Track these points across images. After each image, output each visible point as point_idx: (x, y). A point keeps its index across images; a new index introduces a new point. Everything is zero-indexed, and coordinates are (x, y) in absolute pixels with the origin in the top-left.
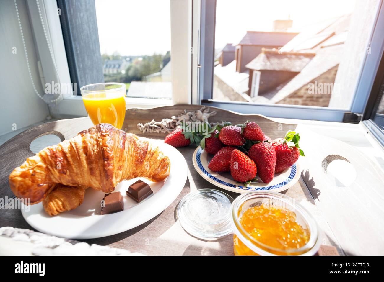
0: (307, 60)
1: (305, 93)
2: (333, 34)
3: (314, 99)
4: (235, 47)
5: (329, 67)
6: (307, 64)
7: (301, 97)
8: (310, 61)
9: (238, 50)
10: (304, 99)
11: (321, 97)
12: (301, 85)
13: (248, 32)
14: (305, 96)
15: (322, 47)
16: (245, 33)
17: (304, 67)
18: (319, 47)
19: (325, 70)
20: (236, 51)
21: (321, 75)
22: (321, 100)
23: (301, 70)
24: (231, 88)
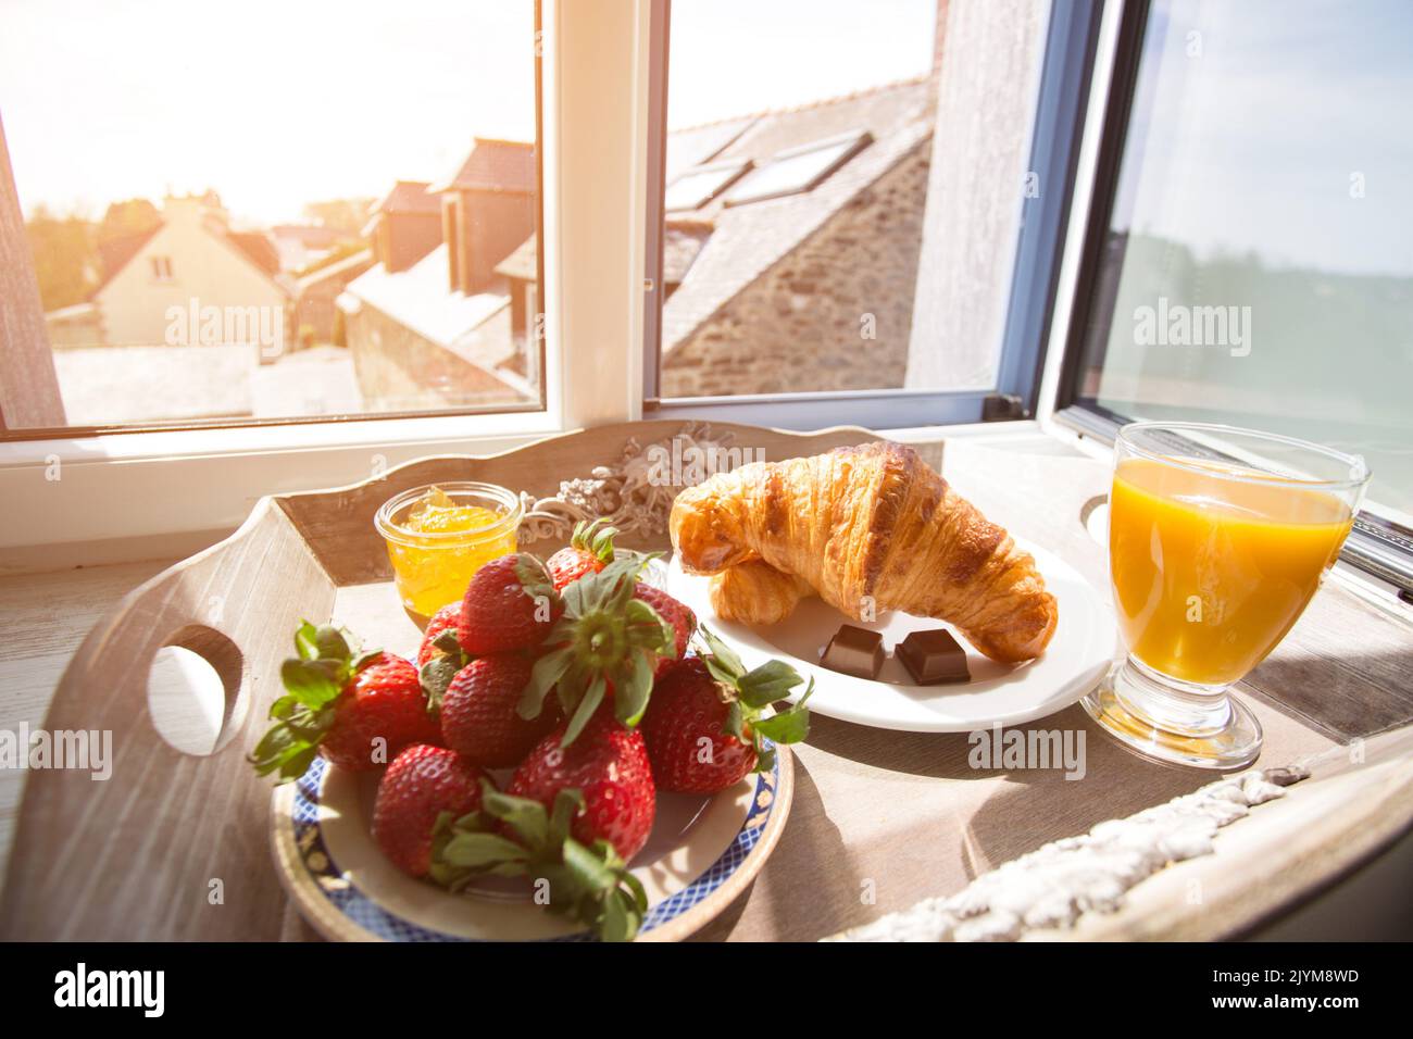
0: (691, 243)
1: (706, 351)
2: (749, 167)
3: (735, 366)
4: (437, 197)
5: (762, 267)
6: (695, 257)
7: (695, 363)
8: (701, 248)
9: (452, 208)
10: (706, 367)
11: (752, 360)
12: (691, 326)
13: (482, 144)
14: (708, 359)
15: (727, 205)
16: (470, 147)
17: (688, 268)
18: (717, 203)
19: (751, 276)
20: (444, 212)
21: (743, 291)
22: (753, 367)
23: (684, 275)
24: (445, 351)
